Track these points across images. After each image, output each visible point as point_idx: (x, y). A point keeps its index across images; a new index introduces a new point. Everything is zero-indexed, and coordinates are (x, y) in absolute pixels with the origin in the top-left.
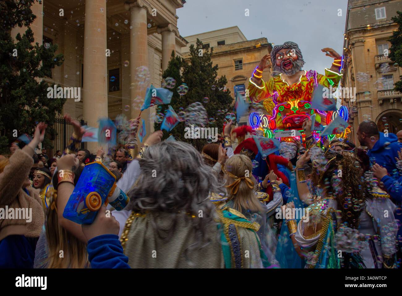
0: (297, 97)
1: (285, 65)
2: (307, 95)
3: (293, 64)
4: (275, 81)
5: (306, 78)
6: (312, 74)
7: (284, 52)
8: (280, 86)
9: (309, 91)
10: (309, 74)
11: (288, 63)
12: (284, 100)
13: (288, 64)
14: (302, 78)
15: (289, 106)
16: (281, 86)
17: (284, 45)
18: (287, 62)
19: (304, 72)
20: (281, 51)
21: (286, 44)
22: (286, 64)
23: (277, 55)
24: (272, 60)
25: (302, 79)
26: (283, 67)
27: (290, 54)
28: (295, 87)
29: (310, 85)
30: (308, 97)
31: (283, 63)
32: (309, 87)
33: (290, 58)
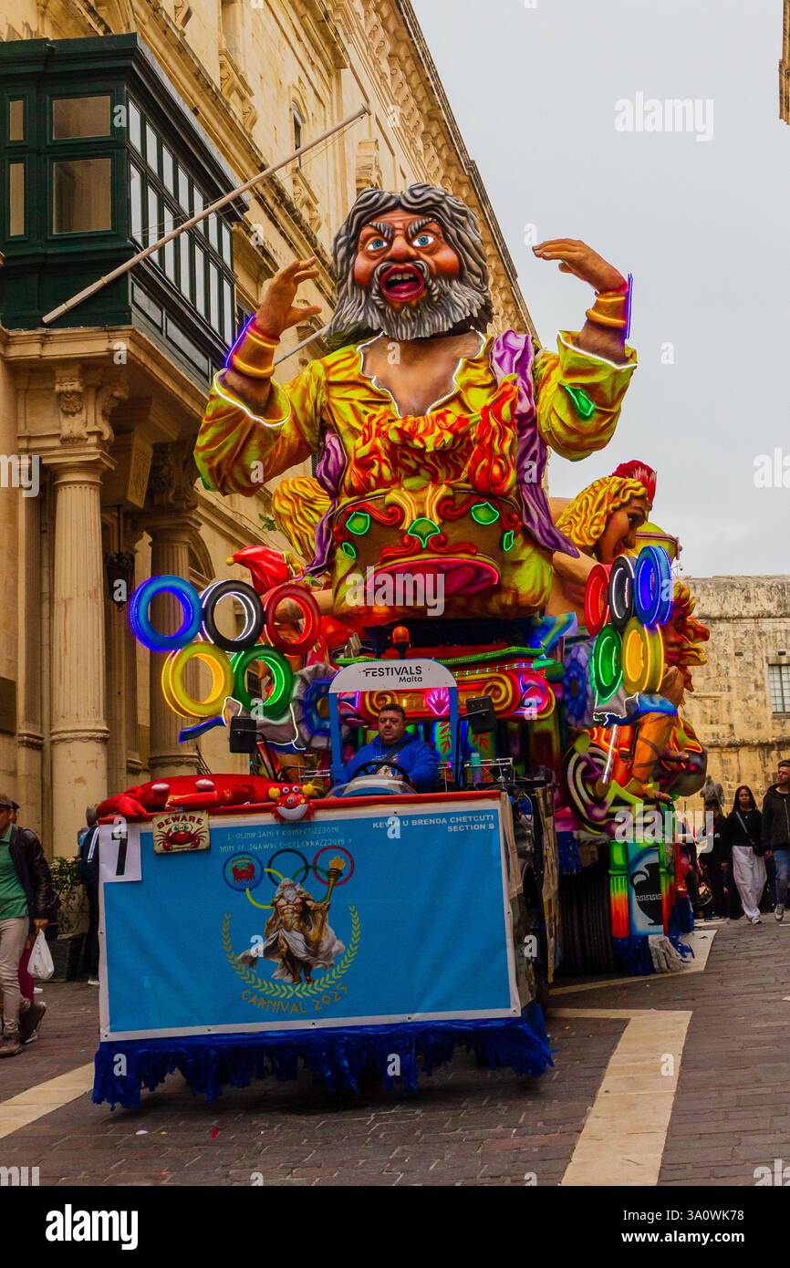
0: (442, 474)
1: (388, 284)
2: (485, 462)
3: (429, 289)
4: (333, 379)
5: (482, 372)
6: (514, 352)
7: (399, 225)
8: (353, 408)
9: (491, 444)
10: (497, 354)
11: (406, 277)
12: (373, 481)
13: (403, 282)
14: (464, 370)
15: (396, 512)
16: (361, 407)
17: (408, 195)
18: (402, 272)
19: (474, 341)
20: (388, 217)
21: (418, 192)
22: (397, 282)
23: (366, 231)
24: (340, 255)
25: (464, 379)
26: (379, 293)
27: (423, 241)
28: (437, 431)
29: (498, 415)
30: (488, 469)
31: (382, 271)
32: (493, 422)
33: (419, 258)
